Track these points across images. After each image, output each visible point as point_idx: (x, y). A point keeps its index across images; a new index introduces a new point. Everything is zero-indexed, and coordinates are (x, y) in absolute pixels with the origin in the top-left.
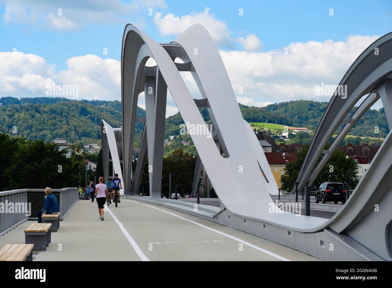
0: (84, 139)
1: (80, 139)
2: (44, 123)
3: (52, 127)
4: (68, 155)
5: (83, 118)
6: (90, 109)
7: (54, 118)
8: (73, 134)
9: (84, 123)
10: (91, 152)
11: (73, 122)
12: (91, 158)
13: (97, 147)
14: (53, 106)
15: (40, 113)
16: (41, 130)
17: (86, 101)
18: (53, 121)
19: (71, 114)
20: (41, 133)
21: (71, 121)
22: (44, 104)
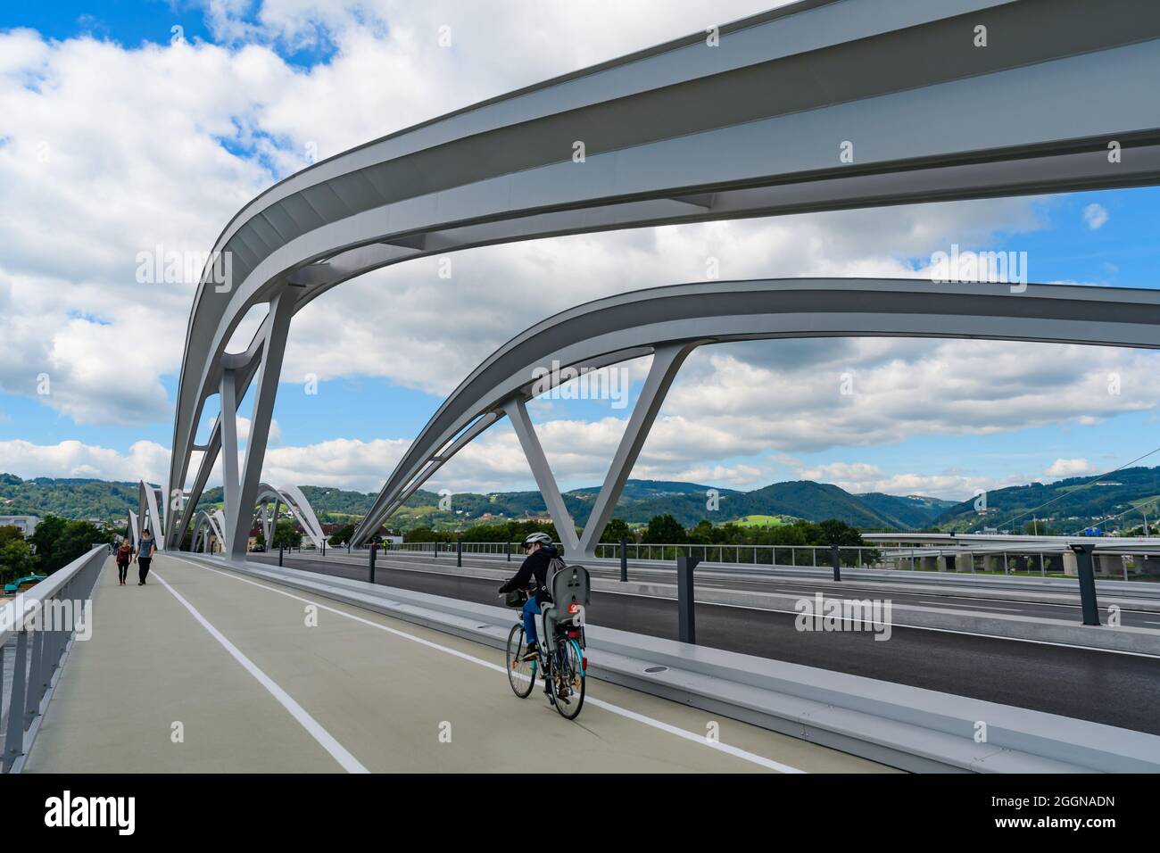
0: (114, 515)
1: (110, 515)
2: (77, 501)
3: (84, 505)
4: (102, 531)
5: (115, 497)
6: (121, 490)
7: (87, 497)
8: (103, 511)
9: (115, 501)
10: (120, 527)
11: (105, 500)
12: (120, 532)
13: (125, 522)
14: (86, 486)
15: (73, 492)
16: (73, 508)
17: (118, 483)
18: (86, 500)
19: (104, 493)
20: (74, 510)
21: (102, 500)
22: (78, 484)
